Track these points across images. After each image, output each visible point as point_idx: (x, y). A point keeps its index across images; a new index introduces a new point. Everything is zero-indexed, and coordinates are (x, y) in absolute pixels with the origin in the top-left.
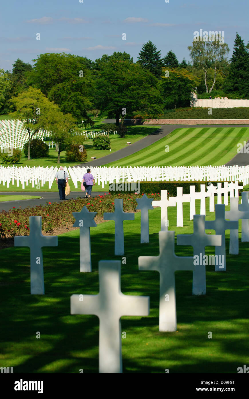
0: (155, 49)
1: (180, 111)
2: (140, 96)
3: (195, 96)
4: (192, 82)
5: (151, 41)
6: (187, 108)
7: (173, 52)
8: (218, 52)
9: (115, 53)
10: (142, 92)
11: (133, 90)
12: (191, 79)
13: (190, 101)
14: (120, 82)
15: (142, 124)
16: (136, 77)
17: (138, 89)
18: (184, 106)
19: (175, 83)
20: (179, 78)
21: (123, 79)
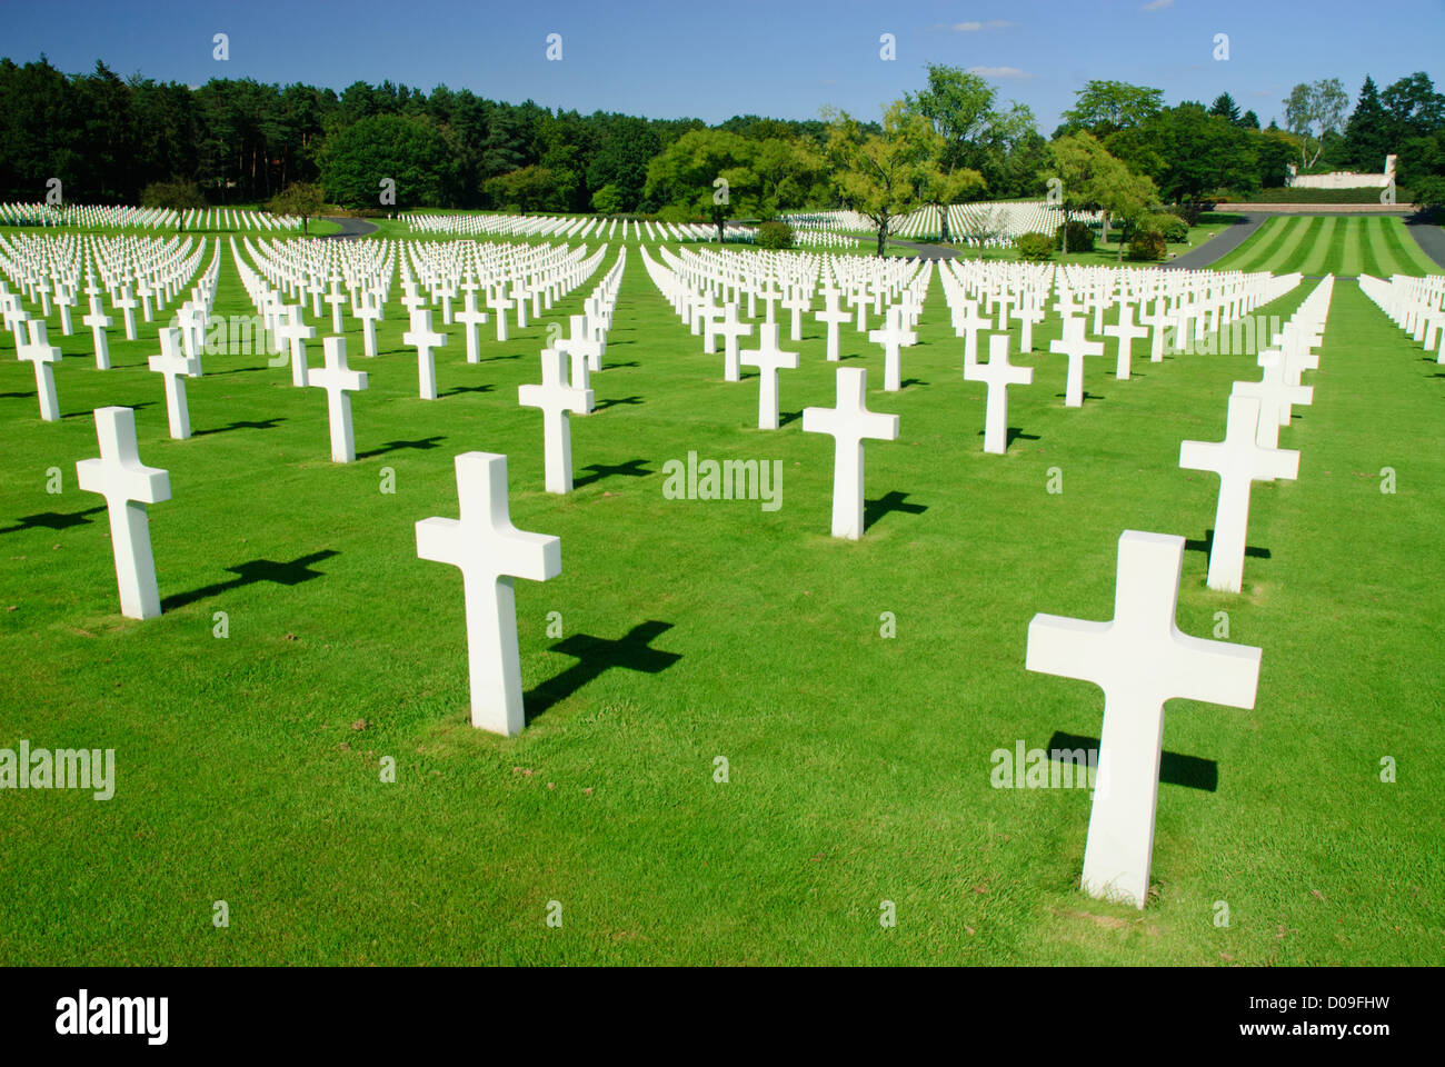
0: (1233, 105)
1: (1270, 192)
2: (1226, 163)
3: (1293, 170)
4: (1294, 149)
5: (1228, 92)
6: (1279, 189)
7: (1253, 111)
8: (1329, 108)
9: (1183, 103)
10: (1232, 158)
11: (1216, 154)
12: (1293, 145)
13: (1284, 178)
14: (1196, 142)
15: (1211, 210)
16: (1222, 135)
17: (1224, 152)
18: (1274, 186)
19: (1267, 150)
20: (1273, 144)
21: (1201, 137)
